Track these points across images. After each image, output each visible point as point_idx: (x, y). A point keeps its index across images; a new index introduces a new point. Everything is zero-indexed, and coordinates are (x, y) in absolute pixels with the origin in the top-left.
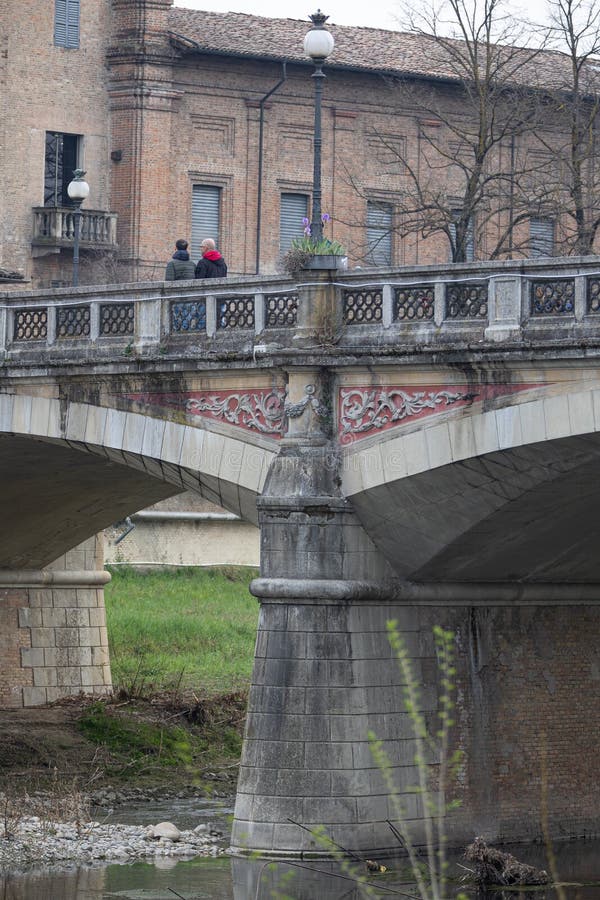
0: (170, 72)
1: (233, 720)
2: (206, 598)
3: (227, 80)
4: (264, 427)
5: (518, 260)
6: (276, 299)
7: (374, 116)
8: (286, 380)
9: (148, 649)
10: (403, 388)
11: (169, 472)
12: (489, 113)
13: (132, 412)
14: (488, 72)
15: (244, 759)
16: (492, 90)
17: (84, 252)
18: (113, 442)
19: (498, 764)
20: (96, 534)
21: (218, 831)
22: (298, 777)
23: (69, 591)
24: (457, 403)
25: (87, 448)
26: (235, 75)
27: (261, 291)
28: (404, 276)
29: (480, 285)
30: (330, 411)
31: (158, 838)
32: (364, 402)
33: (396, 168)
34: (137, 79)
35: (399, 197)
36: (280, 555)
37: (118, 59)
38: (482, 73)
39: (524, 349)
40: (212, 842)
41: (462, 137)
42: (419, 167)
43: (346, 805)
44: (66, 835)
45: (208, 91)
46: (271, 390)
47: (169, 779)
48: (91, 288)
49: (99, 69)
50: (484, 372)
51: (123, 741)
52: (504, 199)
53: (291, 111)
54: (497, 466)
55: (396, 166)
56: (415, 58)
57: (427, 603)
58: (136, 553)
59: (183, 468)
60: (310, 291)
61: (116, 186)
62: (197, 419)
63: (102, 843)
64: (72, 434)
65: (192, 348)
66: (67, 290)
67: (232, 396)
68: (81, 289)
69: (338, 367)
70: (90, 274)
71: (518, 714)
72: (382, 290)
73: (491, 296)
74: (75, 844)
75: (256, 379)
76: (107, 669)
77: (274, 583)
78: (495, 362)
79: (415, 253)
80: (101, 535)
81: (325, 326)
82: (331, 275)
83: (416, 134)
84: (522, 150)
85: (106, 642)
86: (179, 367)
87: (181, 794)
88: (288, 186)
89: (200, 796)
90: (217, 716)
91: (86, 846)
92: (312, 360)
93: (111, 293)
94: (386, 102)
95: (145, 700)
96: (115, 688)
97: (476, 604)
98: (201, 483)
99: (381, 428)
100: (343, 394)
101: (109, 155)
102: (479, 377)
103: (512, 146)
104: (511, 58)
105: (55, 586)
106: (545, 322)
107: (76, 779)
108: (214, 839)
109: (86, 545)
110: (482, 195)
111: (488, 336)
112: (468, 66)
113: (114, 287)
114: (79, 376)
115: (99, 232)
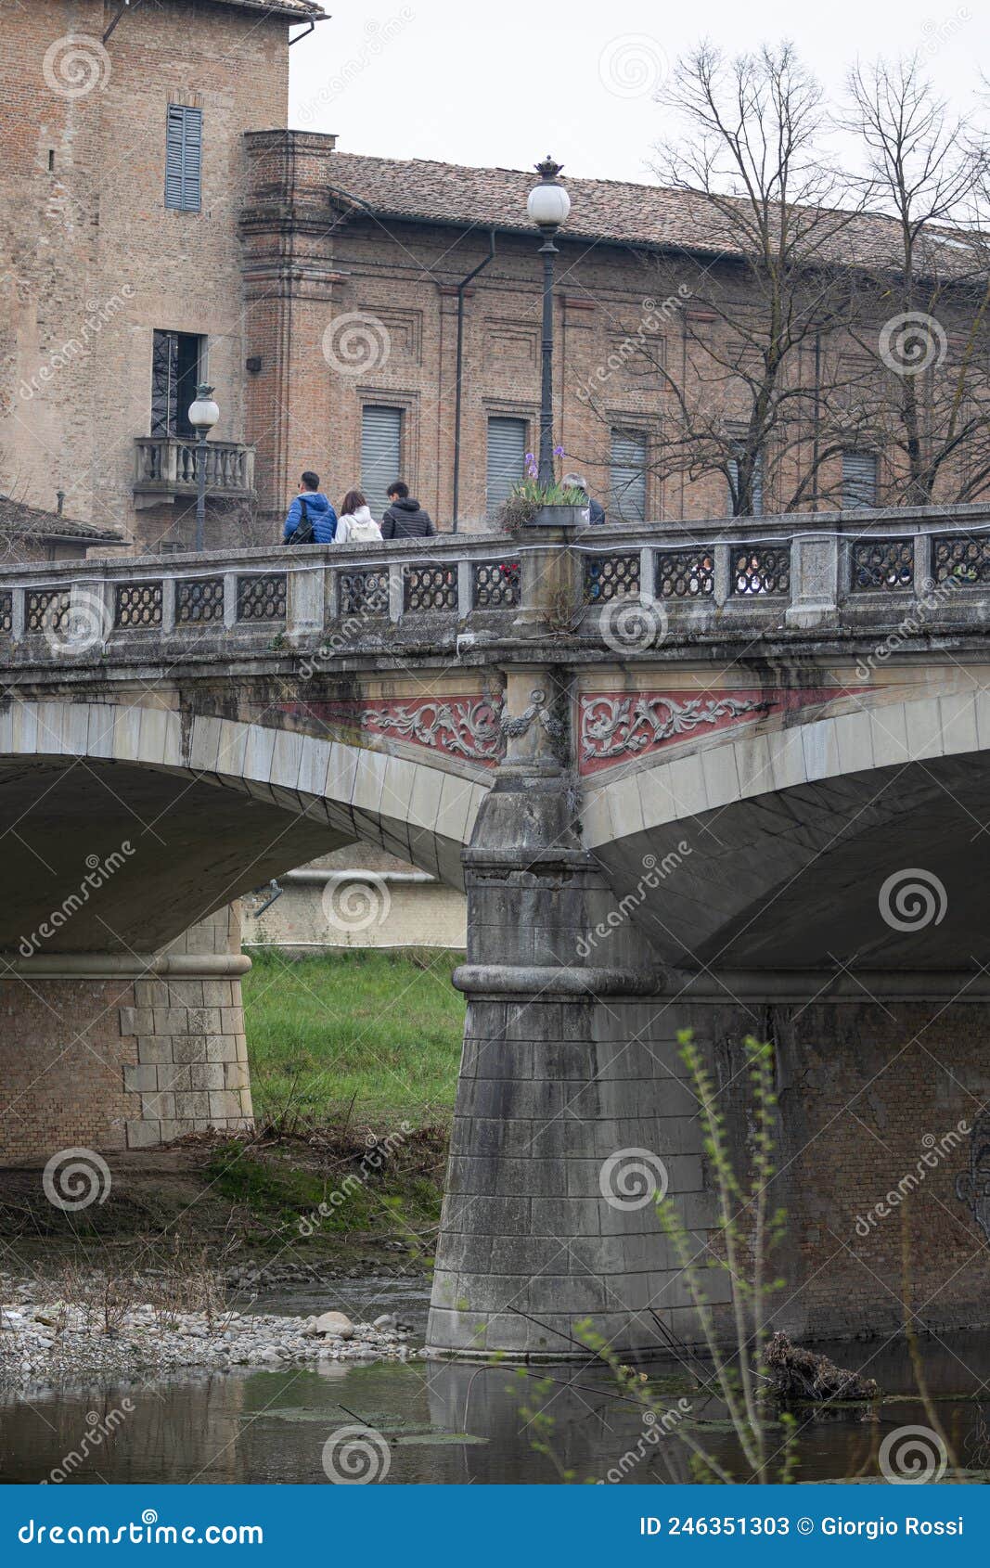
0: (330, 245)
1: (426, 1167)
2: (384, 993)
3: (411, 256)
4: (471, 750)
5: (825, 512)
6: (489, 568)
7: (619, 307)
8: (504, 684)
9: (304, 1066)
10: (669, 694)
11: (334, 812)
12: (784, 303)
13: (283, 729)
14: (783, 243)
15: (445, 1222)
16: (789, 269)
17: (210, 501)
18: (257, 771)
19: (805, 1228)
20: (230, 902)
21: (408, 1324)
22: (521, 1248)
23: (191, 985)
24: (747, 715)
25: (220, 781)
26: (423, 250)
27: (467, 556)
28: (671, 534)
29: (779, 548)
30: (566, 727)
31: (323, 1334)
32: (614, 715)
33: (652, 381)
34: (283, 255)
35: (657, 422)
36: (496, 931)
37: (256, 226)
38: (775, 246)
39: (842, 639)
40: (399, 1340)
41: (746, 336)
42: (684, 379)
43: (589, 1286)
44: (194, 1330)
45: (385, 271)
46: (481, 698)
47: (336, 1250)
48: (226, 553)
49: (229, 240)
50: (785, 671)
51: (270, 1196)
52: (806, 424)
53: (502, 300)
54: (804, 805)
55: (651, 378)
56: (678, 224)
57: (704, 1000)
58: (286, 930)
59: (357, 808)
60: (536, 557)
61: (253, 409)
62: (377, 738)
63: (243, 1342)
64: (199, 760)
65: (369, 638)
66: (190, 556)
67: (424, 707)
68: (210, 555)
69: (578, 664)
70: (217, 534)
71: (833, 1158)
72: (639, 555)
73: (795, 563)
74: (205, 1343)
75: (461, 682)
76: (247, 1094)
77: (488, 972)
78: (800, 657)
79: (679, 503)
80: (237, 903)
81: (558, 607)
82: (567, 533)
83: (680, 333)
84: (831, 354)
85: (244, 1056)
86: (351, 665)
87: (353, 1271)
88: (499, 407)
89: (380, 1275)
90: (403, 1160)
91: (221, 1345)
92: (540, 656)
93: (253, 561)
94: (639, 287)
95: (301, 1138)
96: (258, 1121)
97: (775, 1000)
98: (382, 830)
99: (638, 751)
100: (585, 703)
101: (244, 363)
102: (778, 677)
103: (817, 350)
104: (815, 223)
105: (171, 977)
106: (871, 600)
107: (205, 1251)
108: (402, 1336)
109: (216, 919)
110: (774, 419)
111: (791, 621)
112: (754, 236)
113: (257, 552)
114: (209, 678)
115: (229, 472)
